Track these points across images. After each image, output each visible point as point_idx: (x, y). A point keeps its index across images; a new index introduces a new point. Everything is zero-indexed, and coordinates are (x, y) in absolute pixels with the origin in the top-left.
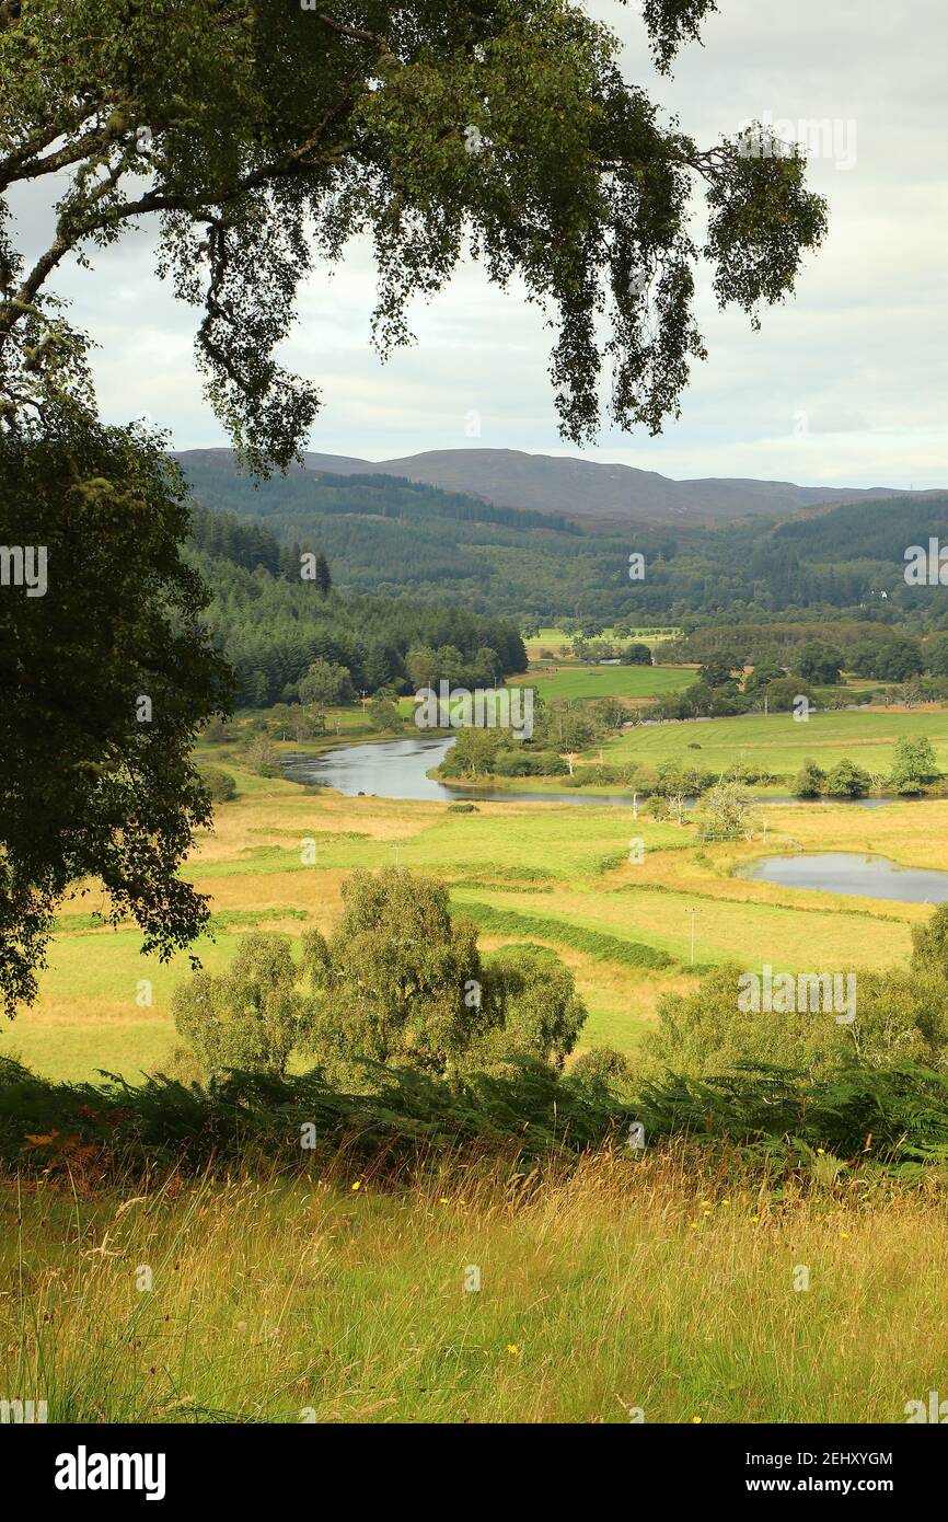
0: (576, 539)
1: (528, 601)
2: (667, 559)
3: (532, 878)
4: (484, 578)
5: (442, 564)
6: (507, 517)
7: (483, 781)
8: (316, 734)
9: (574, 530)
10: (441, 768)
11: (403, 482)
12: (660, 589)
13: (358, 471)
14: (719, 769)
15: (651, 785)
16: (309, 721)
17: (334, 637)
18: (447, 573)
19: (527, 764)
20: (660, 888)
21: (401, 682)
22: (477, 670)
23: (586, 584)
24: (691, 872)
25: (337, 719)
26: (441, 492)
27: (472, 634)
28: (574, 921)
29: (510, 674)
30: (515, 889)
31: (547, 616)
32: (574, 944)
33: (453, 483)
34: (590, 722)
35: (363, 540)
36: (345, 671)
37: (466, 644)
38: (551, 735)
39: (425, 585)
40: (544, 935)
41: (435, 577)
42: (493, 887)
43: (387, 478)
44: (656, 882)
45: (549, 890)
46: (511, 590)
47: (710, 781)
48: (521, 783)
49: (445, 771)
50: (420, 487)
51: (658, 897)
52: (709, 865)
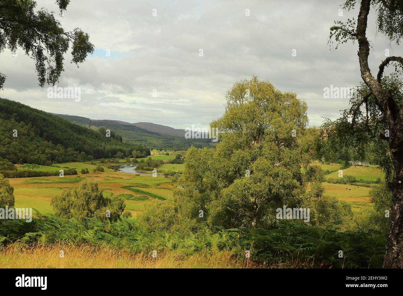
0: (160, 137)
1: (152, 145)
2: (173, 140)
3: (146, 186)
4: (146, 141)
5: (139, 139)
6: (150, 133)
7: (141, 171)
8: (117, 163)
9: (160, 135)
10: (135, 169)
11: (135, 127)
12: (172, 145)
13: (129, 124)
14: (177, 171)
15: (166, 173)
16: (116, 161)
17: (122, 148)
18: (141, 140)
19: (148, 169)
20: (165, 188)
21: (131, 156)
22: (143, 155)
23: (161, 143)
24: (171, 186)
25: (121, 161)
26: (140, 128)
27: (142, 149)
28: (152, 193)
29: (148, 155)
30: (144, 187)
31: (155, 147)
32: (151, 196)
33: (142, 127)
34: (158, 163)
35: (128, 135)
36: (123, 153)
37: (142, 151)
38: (153, 165)
39: (137, 142)
40: (147, 195)
41: (139, 141)
42: (140, 187)
43: (132, 126)
44: (165, 187)
45: (149, 188)
46: (150, 143)
47: (175, 173)
48: (147, 172)
49: (136, 169)
50: (137, 127)
51: (165, 190)
52: (173, 185)
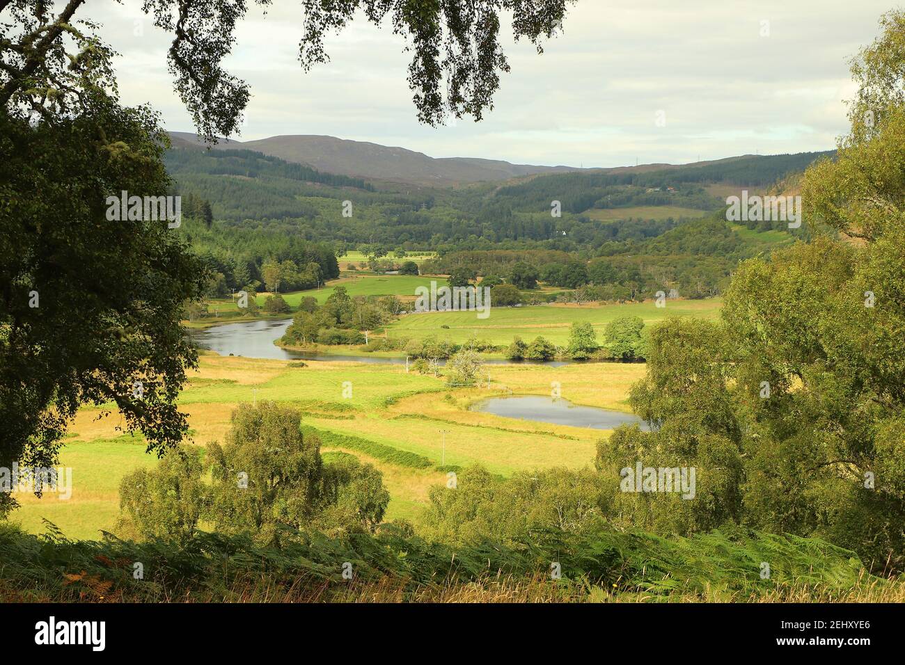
0: (370, 194)
1: (340, 233)
2: (428, 208)
3: (342, 410)
4: (312, 217)
5: (284, 209)
6: (326, 179)
7: (310, 347)
8: (202, 316)
9: (370, 188)
10: (283, 339)
11: (261, 155)
12: (424, 227)
14: (461, 341)
15: (417, 352)
16: (197, 308)
17: (215, 253)
18: (287, 214)
19: (339, 337)
20: (423, 417)
21: (258, 283)
22: (307, 277)
23: (377, 222)
24: (442, 407)
25: (215, 306)
26: (285, 162)
27: (304, 254)
28: (368, 438)
29: (328, 279)
30: (331, 417)
31: (352, 242)
32: (368, 452)
33: (292, 156)
34: (380, 311)
35: (234, 192)
36: (221, 276)
37: (300, 260)
38: (354, 319)
39: (274, 222)
40: (349, 446)
41: (279, 217)
42: (316, 416)
43: (250, 152)
44: (421, 413)
45: (352, 418)
46: (329, 226)
47: (455, 349)
48: (335, 349)
49: (286, 341)
50: (271, 159)
51: (422, 423)
52: (454, 403)
